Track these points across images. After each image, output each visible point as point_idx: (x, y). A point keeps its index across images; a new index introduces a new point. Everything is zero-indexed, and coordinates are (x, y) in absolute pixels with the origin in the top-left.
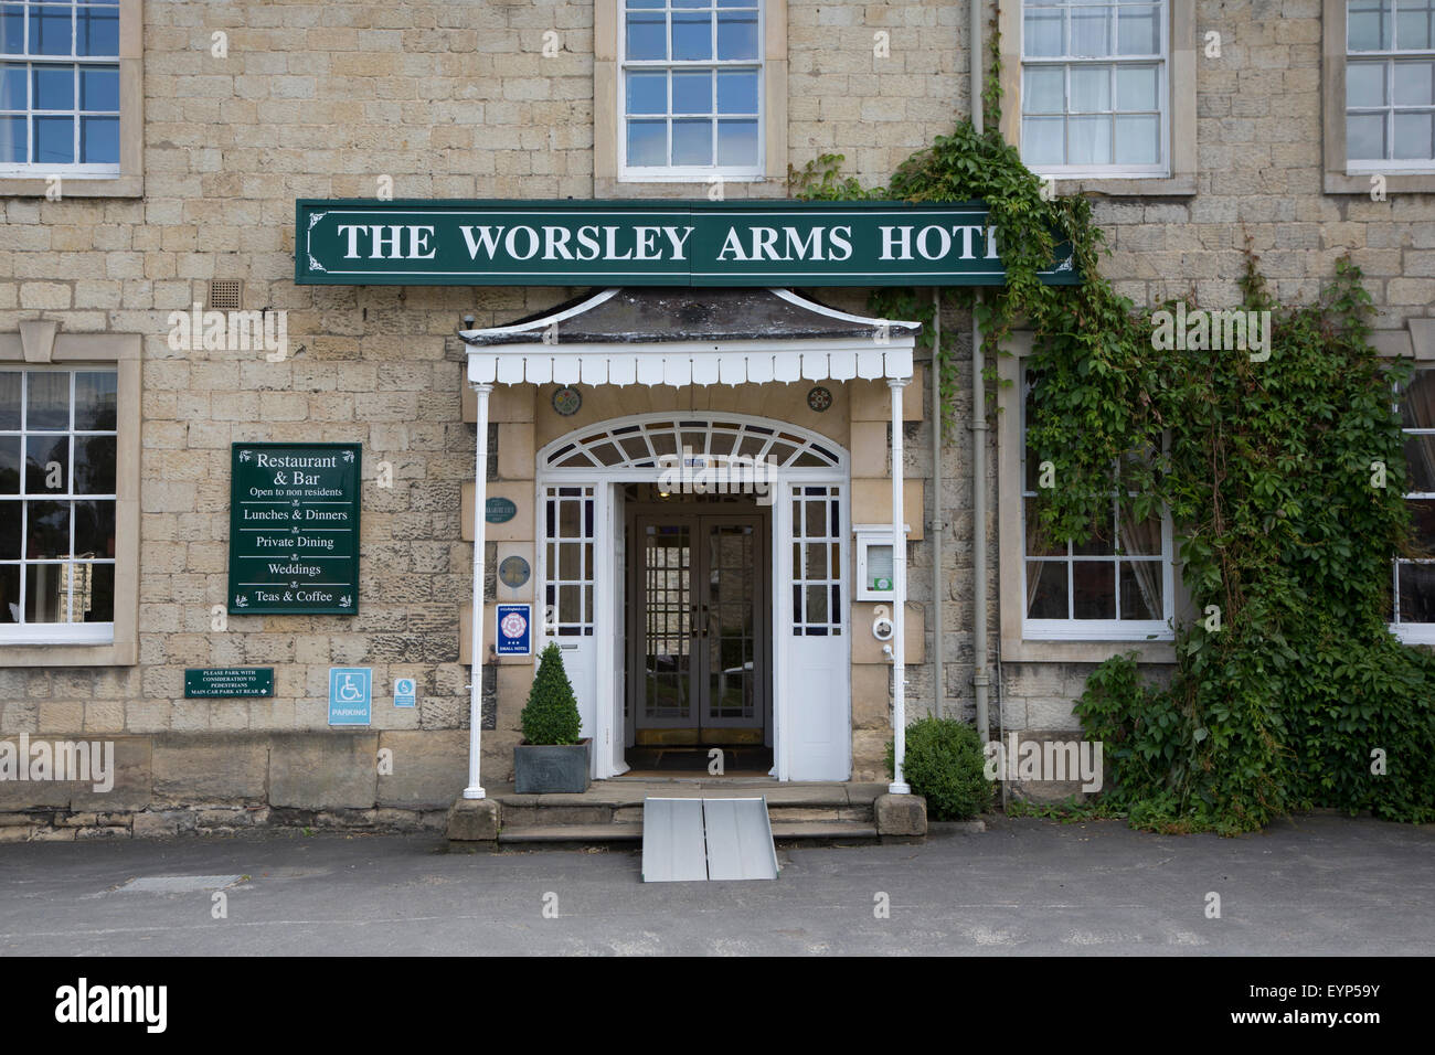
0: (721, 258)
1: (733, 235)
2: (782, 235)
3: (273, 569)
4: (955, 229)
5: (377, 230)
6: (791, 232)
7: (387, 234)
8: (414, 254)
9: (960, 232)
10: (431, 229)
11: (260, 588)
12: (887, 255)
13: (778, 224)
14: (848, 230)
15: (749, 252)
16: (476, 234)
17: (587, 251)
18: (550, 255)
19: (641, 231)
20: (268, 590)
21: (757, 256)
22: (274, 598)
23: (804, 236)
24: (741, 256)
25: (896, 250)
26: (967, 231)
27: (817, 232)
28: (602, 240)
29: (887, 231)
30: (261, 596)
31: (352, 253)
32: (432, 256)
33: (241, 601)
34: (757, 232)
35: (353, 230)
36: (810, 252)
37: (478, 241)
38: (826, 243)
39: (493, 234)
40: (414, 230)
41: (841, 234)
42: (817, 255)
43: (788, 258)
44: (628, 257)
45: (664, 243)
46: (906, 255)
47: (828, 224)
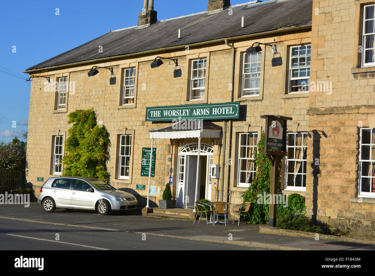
0: (193, 115)
1: (194, 111)
2: (200, 110)
3: (146, 169)
4: (222, 108)
5: (155, 112)
6: (202, 110)
7: (155, 113)
8: (158, 116)
9: (223, 109)
10: (160, 111)
11: (144, 172)
12: (213, 114)
13: (200, 108)
14: (209, 109)
15: (196, 114)
16: (165, 112)
17: (177, 114)
18: (173, 115)
19: (184, 110)
20: (145, 172)
21: (197, 114)
22: (146, 173)
23: (203, 110)
24: (195, 115)
25: (215, 112)
26: (224, 108)
27: (205, 109)
28: (179, 113)
29: (214, 109)
30: (145, 173)
31: (152, 116)
32: (160, 116)
33: (142, 174)
34: (197, 110)
35: (152, 112)
36: (204, 114)
37: (166, 113)
38: (206, 112)
39: (167, 112)
40: (158, 111)
41: (208, 110)
42: (205, 114)
43: (201, 115)
44: (182, 115)
45: (186, 112)
46: (216, 114)
47: (206, 108)
